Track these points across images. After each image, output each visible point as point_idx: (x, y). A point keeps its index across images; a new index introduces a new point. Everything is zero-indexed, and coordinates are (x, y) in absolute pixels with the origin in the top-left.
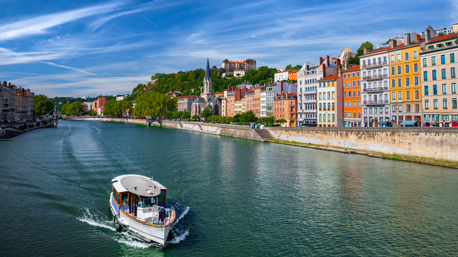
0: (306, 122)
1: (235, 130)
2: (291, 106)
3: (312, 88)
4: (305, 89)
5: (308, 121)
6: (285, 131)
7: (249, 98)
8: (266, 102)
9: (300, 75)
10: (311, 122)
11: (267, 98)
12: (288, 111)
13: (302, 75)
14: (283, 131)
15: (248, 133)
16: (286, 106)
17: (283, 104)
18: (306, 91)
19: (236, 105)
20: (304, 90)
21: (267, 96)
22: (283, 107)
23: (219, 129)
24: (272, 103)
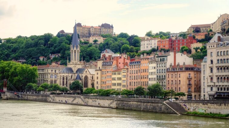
0: (218, 95)
1: (139, 103)
2: (188, 79)
3: (226, 60)
4: (217, 61)
5: (221, 94)
6: (202, 104)
7: (133, 69)
8: (156, 73)
9: (210, 46)
10: (224, 95)
11: (158, 70)
12: (185, 84)
13: (214, 46)
14: (200, 104)
15: (158, 106)
16: (183, 78)
17: (179, 76)
18: (218, 63)
19: (113, 76)
20: (215, 61)
21: (157, 67)
22: (179, 79)
23: (115, 103)
24: (165, 75)
